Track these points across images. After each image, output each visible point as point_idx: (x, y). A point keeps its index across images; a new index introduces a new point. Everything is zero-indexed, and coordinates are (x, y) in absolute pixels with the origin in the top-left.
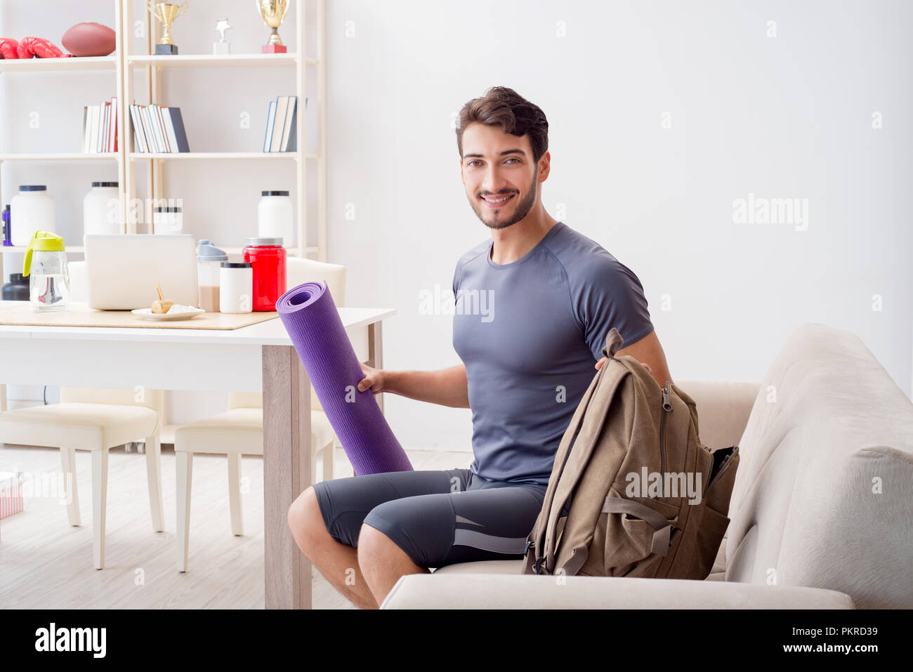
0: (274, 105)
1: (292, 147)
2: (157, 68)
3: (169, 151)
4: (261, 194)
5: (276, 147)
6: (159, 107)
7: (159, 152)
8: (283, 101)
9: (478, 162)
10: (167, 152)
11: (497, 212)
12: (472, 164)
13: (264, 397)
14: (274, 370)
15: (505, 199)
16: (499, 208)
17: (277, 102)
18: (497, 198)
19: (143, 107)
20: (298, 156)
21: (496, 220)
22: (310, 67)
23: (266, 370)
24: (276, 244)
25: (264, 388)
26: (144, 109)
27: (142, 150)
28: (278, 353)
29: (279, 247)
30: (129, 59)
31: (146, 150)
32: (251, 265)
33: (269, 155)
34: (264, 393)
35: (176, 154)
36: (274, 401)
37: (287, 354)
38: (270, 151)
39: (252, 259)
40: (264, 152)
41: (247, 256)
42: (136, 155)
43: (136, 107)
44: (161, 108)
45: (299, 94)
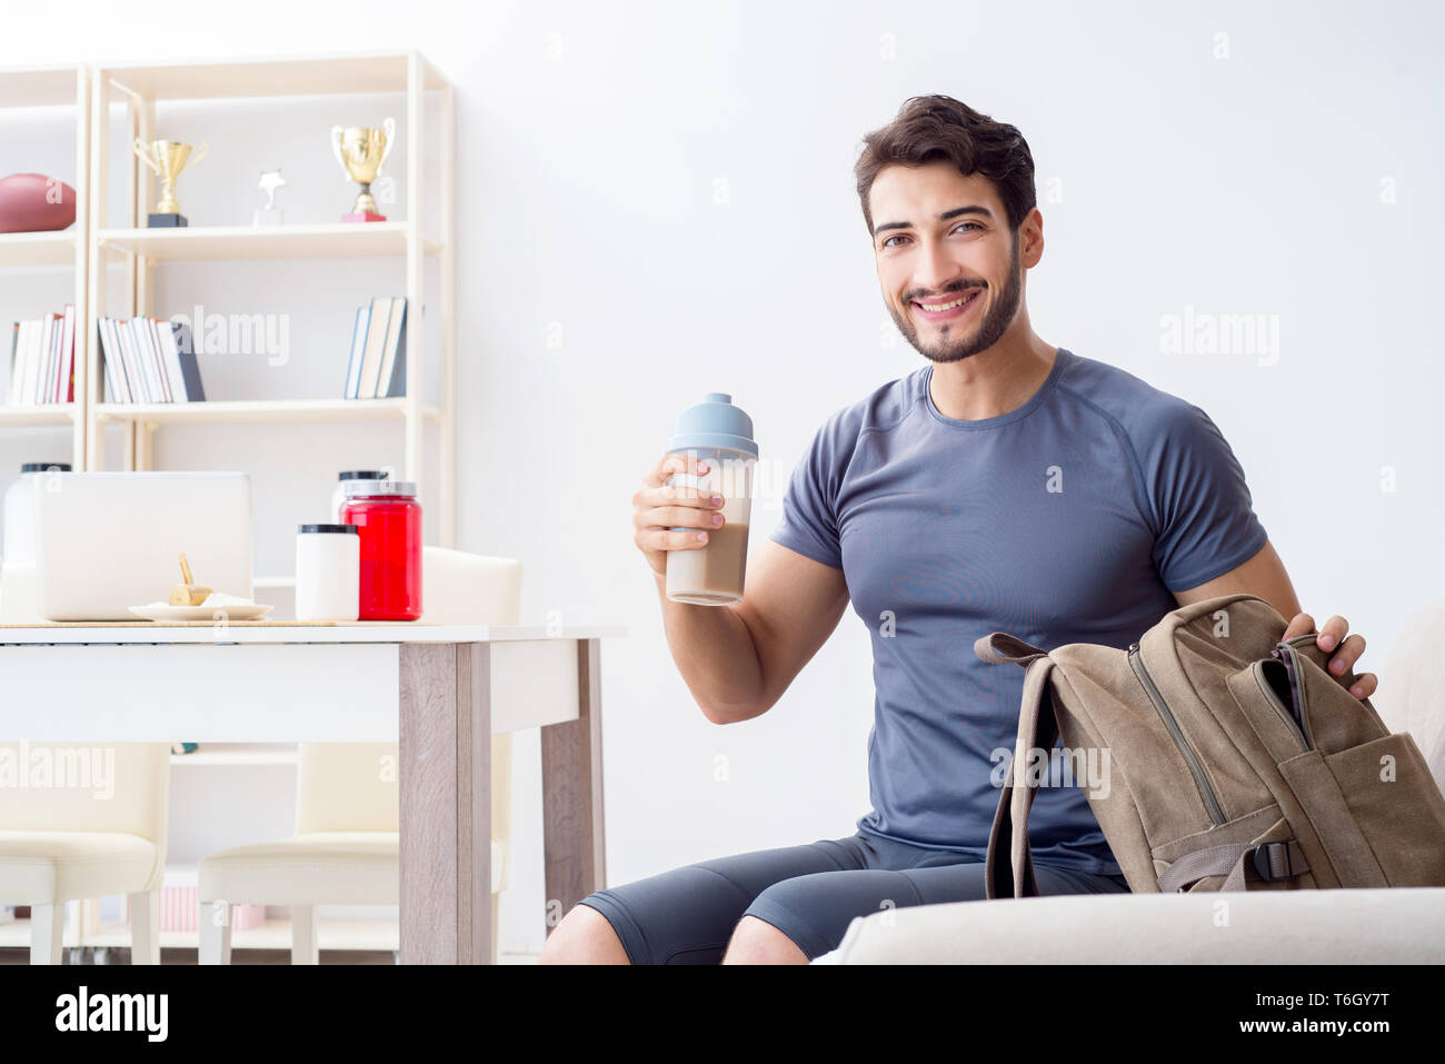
0: (365, 313)
1: (397, 388)
2: (147, 260)
3: (169, 399)
4: (337, 477)
5: (368, 389)
6: (152, 322)
7: (151, 402)
8: (383, 306)
9: (902, 236)
10: (166, 402)
11: (945, 329)
12: (891, 243)
13: (401, 748)
14: (422, 693)
15: (959, 302)
16: (949, 322)
17: (371, 310)
18: (945, 301)
19: (122, 322)
20: (408, 405)
21: (943, 343)
22: (430, 253)
23: (406, 694)
24: (405, 493)
25: (402, 730)
26: (124, 325)
27: (118, 399)
28: (430, 661)
29: (409, 499)
30: (99, 236)
31: (127, 400)
32: (357, 530)
33: (353, 404)
34: (402, 740)
35: (183, 406)
36: (422, 757)
37: (449, 662)
38: (357, 397)
39: (361, 521)
40: (346, 398)
41: (350, 514)
42: (108, 408)
43: (110, 321)
44: (156, 322)
45: (412, 294)
